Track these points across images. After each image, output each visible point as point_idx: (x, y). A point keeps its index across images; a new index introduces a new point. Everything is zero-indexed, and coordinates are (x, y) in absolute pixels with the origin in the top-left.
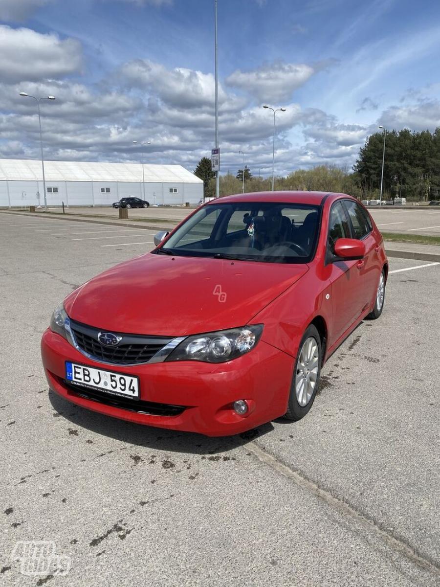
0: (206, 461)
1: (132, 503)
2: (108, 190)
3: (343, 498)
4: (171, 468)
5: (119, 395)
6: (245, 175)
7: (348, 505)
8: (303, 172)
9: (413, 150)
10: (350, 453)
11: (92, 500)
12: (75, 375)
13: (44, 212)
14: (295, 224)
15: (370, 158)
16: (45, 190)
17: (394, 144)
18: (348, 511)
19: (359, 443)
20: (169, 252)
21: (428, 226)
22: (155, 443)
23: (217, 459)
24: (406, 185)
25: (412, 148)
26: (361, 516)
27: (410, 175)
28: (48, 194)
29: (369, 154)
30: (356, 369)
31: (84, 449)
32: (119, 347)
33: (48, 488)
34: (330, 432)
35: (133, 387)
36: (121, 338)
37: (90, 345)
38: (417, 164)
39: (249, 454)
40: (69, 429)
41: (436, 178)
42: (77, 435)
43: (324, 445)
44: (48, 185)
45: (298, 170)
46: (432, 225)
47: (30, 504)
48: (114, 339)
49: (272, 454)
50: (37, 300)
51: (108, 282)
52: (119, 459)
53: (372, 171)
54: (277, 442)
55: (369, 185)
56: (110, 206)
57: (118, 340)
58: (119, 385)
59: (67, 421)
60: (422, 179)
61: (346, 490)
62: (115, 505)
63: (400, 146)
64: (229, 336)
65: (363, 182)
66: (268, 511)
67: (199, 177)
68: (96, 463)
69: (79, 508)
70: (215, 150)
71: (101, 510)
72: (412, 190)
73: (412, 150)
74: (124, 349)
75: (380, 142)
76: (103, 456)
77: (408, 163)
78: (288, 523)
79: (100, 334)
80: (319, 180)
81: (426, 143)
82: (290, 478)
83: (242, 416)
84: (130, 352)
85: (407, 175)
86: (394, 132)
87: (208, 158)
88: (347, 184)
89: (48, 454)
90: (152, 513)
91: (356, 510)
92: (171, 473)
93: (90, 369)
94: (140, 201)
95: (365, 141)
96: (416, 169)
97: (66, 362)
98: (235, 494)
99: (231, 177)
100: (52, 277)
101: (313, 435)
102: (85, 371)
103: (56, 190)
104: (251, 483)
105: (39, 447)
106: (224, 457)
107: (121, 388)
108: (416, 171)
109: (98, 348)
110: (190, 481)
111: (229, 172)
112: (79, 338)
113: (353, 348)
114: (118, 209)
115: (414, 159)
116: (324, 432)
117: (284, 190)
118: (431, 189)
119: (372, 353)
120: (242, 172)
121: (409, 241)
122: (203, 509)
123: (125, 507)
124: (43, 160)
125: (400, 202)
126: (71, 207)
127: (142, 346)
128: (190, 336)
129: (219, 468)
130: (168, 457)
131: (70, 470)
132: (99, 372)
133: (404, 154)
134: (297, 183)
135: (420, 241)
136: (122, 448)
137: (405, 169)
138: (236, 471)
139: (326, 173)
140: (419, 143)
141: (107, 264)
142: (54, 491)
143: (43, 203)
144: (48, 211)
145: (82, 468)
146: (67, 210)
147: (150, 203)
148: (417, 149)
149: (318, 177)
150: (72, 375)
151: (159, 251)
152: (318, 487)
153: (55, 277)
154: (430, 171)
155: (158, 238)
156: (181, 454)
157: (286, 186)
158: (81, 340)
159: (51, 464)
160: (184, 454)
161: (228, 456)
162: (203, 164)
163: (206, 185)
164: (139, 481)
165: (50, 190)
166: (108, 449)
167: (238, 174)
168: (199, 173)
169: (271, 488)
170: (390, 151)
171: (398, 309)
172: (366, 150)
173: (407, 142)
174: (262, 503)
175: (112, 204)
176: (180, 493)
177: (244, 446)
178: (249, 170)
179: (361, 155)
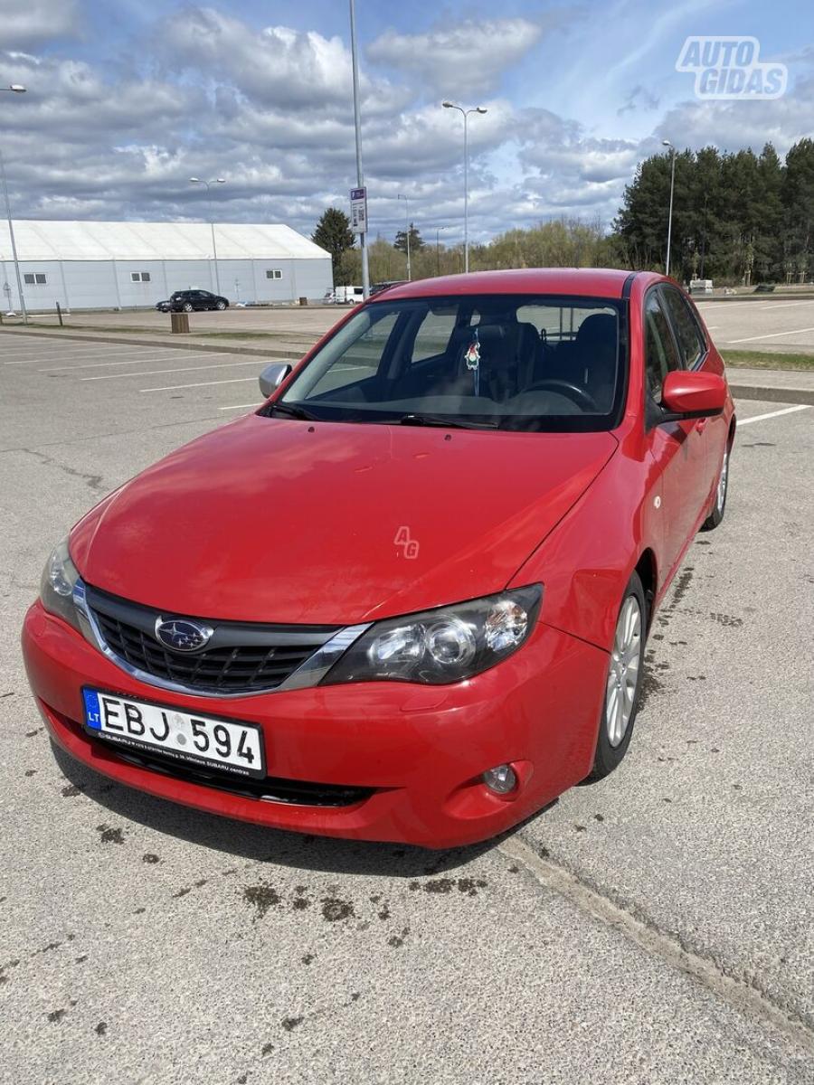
0: (421, 895)
1: (265, 1025)
2: (146, 277)
3: (745, 974)
4: (344, 920)
5: (215, 765)
6: (410, 241)
7: (758, 993)
8: (520, 234)
9: (723, 186)
10: (734, 851)
11: (169, 1023)
12: (107, 718)
13: (21, 324)
14: (549, 338)
15: (644, 204)
16: (19, 280)
17: (688, 177)
18: (763, 1010)
19: (747, 824)
20: (297, 412)
21: (764, 332)
22: (299, 853)
23: (444, 886)
24: (711, 256)
25: (721, 184)
26: (795, 1021)
27: (717, 236)
28: (27, 289)
29: (642, 197)
30: (699, 644)
31: (138, 879)
32: (208, 653)
33: (60, 995)
34: (680, 800)
35: (249, 750)
36: (211, 632)
37: (138, 646)
38: (730, 216)
39: (514, 870)
40: (100, 828)
41: (765, 241)
42: (119, 840)
43: (673, 835)
44: (25, 269)
45: (510, 230)
46: (772, 331)
47: (20, 1044)
48: (194, 635)
49: (564, 864)
50: (15, 514)
51: (166, 484)
52: (222, 903)
53: (648, 230)
54: (570, 833)
55: (644, 258)
56: (152, 309)
57: (205, 637)
58: (213, 744)
59: (96, 805)
60: (739, 242)
61: (746, 953)
62: (225, 1033)
63: (701, 181)
64: (467, 616)
65: (632, 251)
66: (584, 1024)
67: (323, 247)
68: (171, 915)
69: (139, 1050)
70: (356, 192)
71: (191, 1051)
72: (721, 265)
73: (722, 189)
74: (217, 658)
75: (662, 174)
76: (186, 895)
77: (714, 213)
78: (634, 1056)
79: (159, 623)
80: (550, 250)
81: (747, 174)
82: (615, 927)
83: (503, 797)
84: (235, 665)
85: (713, 235)
86: (687, 154)
87: (337, 209)
88: (602, 255)
89: (55, 898)
90: (314, 1050)
91: (781, 1007)
92: (347, 932)
93: (142, 707)
94: (211, 296)
95: (635, 173)
96: (729, 224)
97: (82, 689)
98: (501, 982)
99: (385, 246)
100: (44, 460)
101: (644, 810)
102: (130, 710)
103: (41, 279)
104: (531, 947)
105: (33, 881)
106: (460, 880)
107: (218, 750)
108: (729, 228)
109: (158, 654)
110: (393, 952)
111: (378, 236)
112: (109, 629)
113: (682, 596)
114: (169, 314)
115: (725, 206)
116: (667, 800)
117: (486, 270)
118: (755, 262)
119: (724, 604)
120: (404, 235)
121: (742, 363)
122: (434, 1028)
123: (248, 1039)
124: (10, 219)
125: (703, 289)
126: (75, 312)
127: (264, 650)
128: (377, 622)
129: (454, 911)
130: (333, 889)
131: (111, 939)
132: (164, 714)
133: (707, 197)
134: (509, 255)
135: (762, 363)
136: (226, 870)
137: (709, 226)
138: (493, 916)
139: (564, 235)
140: (735, 174)
141: (154, 428)
142: (74, 1004)
143: (17, 306)
144: (29, 321)
145: (138, 932)
146: (67, 320)
147: (230, 301)
148: (730, 186)
149: (549, 243)
150: (99, 718)
151: (274, 408)
152: (682, 946)
153: (50, 460)
154: (754, 228)
155: (269, 380)
156: (361, 878)
157: (489, 261)
158: (116, 634)
159: (64, 925)
160: (370, 878)
161: (468, 876)
162: (329, 222)
163: (336, 262)
164: (275, 960)
165: (29, 279)
166: (194, 875)
167: (397, 240)
168: (321, 239)
169: (580, 958)
170: (683, 191)
171: (750, 504)
172: (636, 190)
173: (713, 172)
174: (565, 1004)
175: (155, 304)
176: (374, 988)
177: (499, 847)
178: (417, 232)
179: (628, 199)
